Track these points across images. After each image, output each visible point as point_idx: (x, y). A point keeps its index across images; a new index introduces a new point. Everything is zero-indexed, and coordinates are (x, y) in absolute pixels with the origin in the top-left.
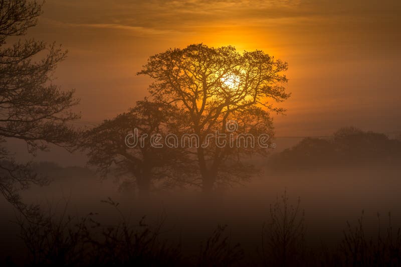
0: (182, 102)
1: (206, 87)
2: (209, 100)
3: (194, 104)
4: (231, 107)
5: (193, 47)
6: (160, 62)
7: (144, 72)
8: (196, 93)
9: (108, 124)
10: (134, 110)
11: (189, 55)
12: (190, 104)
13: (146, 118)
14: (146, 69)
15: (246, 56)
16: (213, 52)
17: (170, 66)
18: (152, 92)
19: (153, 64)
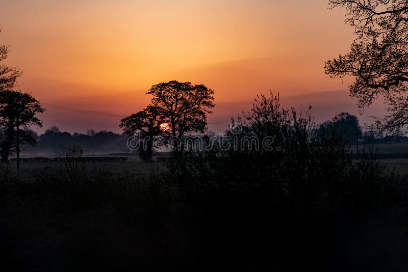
0: (166, 107)
1: (177, 100)
2: (178, 106)
3: (172, 108)
4: (188, 110)
5: (172, 82)
6: (156, 88)
7: (149, 93)
8: (173, 103)
9: (134, 116)
10: (145, 110)
11: (170, 86)
12: (170, 108)
13: (151, 113)
14: (150, 91)
15: (196, 87)
16: (181, 84)
17: (161, 90)
18: (153, 102)
19: (153, 89)
